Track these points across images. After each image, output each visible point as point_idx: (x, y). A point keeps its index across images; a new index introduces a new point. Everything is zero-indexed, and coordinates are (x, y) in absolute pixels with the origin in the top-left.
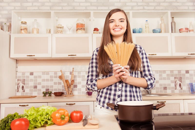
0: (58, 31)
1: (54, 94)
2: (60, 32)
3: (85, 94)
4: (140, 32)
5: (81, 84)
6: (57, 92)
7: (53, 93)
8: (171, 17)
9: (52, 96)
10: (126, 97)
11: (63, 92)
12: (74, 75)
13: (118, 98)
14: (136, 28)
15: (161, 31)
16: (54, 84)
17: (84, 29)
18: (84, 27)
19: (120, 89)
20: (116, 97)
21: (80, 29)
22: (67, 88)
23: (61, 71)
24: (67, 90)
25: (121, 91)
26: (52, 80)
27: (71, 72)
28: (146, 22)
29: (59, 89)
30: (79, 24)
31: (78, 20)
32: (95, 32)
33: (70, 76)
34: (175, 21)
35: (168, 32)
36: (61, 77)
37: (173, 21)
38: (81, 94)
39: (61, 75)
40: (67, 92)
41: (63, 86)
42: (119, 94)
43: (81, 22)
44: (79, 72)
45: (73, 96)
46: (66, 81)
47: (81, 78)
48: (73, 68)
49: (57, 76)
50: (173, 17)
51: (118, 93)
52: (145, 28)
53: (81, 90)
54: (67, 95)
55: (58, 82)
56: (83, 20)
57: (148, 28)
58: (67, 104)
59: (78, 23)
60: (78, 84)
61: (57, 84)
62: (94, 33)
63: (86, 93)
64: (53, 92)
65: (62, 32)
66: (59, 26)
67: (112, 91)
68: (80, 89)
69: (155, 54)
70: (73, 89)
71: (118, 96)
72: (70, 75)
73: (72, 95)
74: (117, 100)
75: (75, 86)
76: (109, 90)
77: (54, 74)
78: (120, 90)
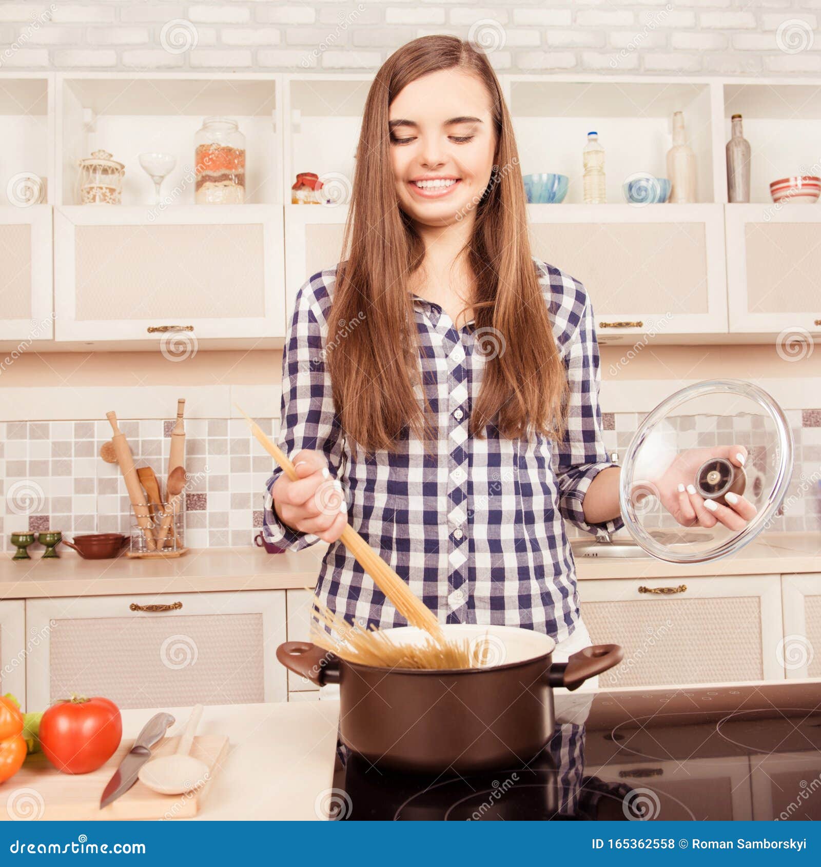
0: (92, 188)
1: (75, 549)
2: (104, 195)
3: (250, 544)
4: (554, 194)
5: (226, 488)
6: (96, 533)
7: (73, 542)
8: (726, 117)
9: (64, 556)
10: (498, 584)
11: (126, 535)
12: (187, 438)
13: (450, 592)
14: (531, 176)
15: (668, 194)
16: (77, 491)
17: (241, 180)
18: (243, 166)
19: (458, 535)
20: (442, 587)
21: (215, 180)
22: (144, 511)
23: (111, 417)
24: (148, 524)
25: (465, 545)
26: (63, 469)
27: (171, 424)
28: (590, 140)
29: (104, 519)
30: (214, 147)
31: (205, 127)
32: (302, 194)
33: (166, 442)
34: (745, 136)
35: (710, 199)
36: (110, 453)
37: (738, 134)
38: (231, 547)
39: (110, 440)
40: (149, 534)
41: (123, 499)
42: (457, 567)
43: (220, 137)
44: (217, 425)
45: (182, 555)
46: (138, 471)
47: (229, 456)
48: (181, 402)
49: (92, 443)
50: (740, 116)
51: (449, 563)
52: (584, 176)
53: (226, 524)
54: (149, 553)
55: (101, 481)
56: (237, 127)
57: (601, 172)
58: (135, 608)
59: (207, 142)
60: (212, 489)
61: (91, 491)
62: (295, 201)
63: (256, 539)
64: (70, 536)
65: (116, 194)
66: (95, 162)
67: (412, 554)
68: (222, 520)
69: (633, 319)
70: (180, 518)
71: (450, 578)
72: (162, 438)
73: (176, 552)
74: (447, 604)
75: (196, 501)
76: (394, 546)
77: (76, 436)
78: (458, 543)
